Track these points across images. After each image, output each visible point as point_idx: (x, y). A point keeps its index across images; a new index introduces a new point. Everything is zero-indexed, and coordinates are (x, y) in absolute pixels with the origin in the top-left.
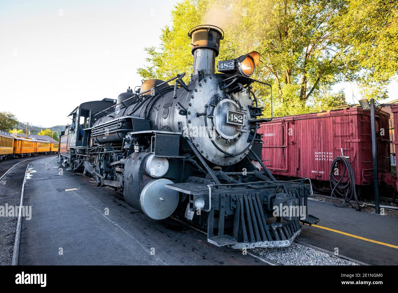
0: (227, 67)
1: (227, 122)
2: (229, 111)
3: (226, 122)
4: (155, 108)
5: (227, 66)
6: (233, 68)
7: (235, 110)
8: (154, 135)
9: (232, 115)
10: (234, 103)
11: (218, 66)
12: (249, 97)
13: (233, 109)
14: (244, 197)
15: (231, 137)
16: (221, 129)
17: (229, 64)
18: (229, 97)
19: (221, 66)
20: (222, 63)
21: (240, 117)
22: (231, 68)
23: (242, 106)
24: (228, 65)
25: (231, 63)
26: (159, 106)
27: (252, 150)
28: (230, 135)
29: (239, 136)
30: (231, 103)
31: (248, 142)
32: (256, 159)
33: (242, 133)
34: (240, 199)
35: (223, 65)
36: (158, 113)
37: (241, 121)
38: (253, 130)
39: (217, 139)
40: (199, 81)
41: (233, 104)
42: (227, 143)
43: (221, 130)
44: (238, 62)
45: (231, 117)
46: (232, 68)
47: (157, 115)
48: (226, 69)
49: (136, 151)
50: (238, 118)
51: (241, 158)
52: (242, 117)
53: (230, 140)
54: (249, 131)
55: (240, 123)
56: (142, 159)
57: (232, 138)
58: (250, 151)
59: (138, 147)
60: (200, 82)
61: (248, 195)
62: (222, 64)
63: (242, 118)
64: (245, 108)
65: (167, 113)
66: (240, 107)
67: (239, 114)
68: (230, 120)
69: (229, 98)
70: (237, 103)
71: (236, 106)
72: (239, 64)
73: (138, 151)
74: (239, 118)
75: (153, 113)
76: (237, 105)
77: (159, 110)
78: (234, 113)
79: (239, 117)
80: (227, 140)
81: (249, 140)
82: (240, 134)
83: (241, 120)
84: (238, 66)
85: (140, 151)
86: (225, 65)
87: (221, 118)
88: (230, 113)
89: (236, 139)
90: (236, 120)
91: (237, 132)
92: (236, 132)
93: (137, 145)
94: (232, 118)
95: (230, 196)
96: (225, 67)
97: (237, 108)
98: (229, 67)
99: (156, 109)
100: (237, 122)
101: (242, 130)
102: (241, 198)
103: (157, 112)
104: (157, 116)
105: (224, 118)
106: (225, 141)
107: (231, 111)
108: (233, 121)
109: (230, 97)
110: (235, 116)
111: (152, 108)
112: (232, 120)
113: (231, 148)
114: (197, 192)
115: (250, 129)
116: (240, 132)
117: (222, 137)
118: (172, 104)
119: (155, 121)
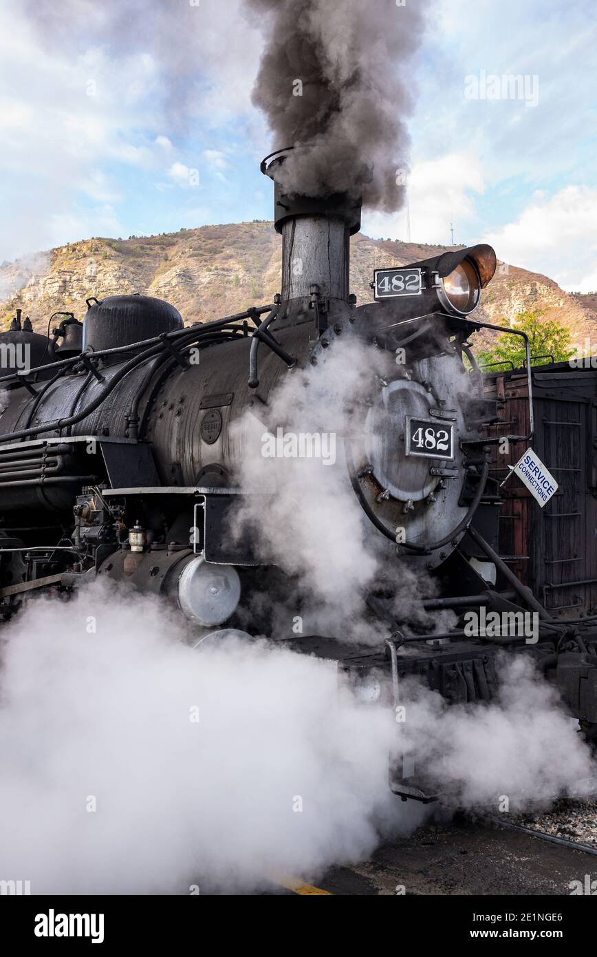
0: (403, 288)
1: (408, 452)
2: (412, 421)
3: (403, 450)
4: (165, 405)
5: (401, 284)
6: (420, 293)
7: (425, 413)
8: (202, 500)
9: (420, 430)
10: (421, 390)
11: (375, 285)
12: (459, 367)
13: (420, 412)
14: (477, 668)
15: (415, 493)
16: (387, 472)
17: (407, 278)
18: (407, 375)
19: (383, 285)
20: (386, 275)
21: (442, 436)
22: (413, 292)
23: (441, 398)
24: (405, 282)
25: (414, 278)
26: (182, 401)
27: (472, 528)
28: (413, 488)
29: (438, 489)
30: (410, 391)
31: (460, 505)
32: (487, 557)
33: (444, 478)
34: (465, 674)
35: (390, 282)
36: (182, 423)
37: (444, 447)
38: (473, 468)
39: (378, 503)
40: (322, 332)
41: (418, 394)
42: (403, 513)
43: (388, 475)
44: (434, 274)
45: (417, 438)
46: (417, 291)
47: (176, 429)
48: (398, 293)
49: (134, 549)
50: (437, 439)
51: (442, 556)
52: (446, 435)
53: (415, 503)
54: (464, 471)
55: (441, 452)
56: (163, 572)
57: (417, 496)
58: (468, 532)
59: (140, 535)
60: (324, 336)
61: (486, 663)
62: (386, 279)
63: (446, 438)
64: (450, 405)
65: (215, 427)
66: (437, 400)
67: (436, 427)
68: (413, 445)
69: (405, 378)
70: (430, 389)
71: (425, 400)
72: (438, 279)
73: (141, 549)
74: (439, 439)
75: (159, 421)
76: (430, 397)
77: (185, 413)
78: (425, 425)
79: (438, 435)
80: (404, 503)
81: (464, 501)
82: (440, 484)
83: (444, 443)
84: (435, 288)
85: (146, 547)
86: (395, 281)
87: (386, 441)
88: (415, 425)
89: (429, 499)
90: (430, 444)
91: (432, 479)
92: (430, 477)
93: (137, 531)
94: (420, 441)
95: (441, 668)
96: (398, 287)
97: (429, 408)
98: (407, 288)
99: (172, 407)
100: (435, 451)
101: (446, 472)
102: (468, 670)
103: (177, 419)
104: (179, 432)
105: (396, 439)
106: (397, 507)
107: (416, 418)
108: (424, 450)
109: (409, 374)
110: (427, 433)
111: (152, 403)
112: (420, 445)
113: (416, 527)
114: (355, 660)
115: (466, 466)
116: (439, 479)
117: (390, 496)
118: (232, 399)
119: (169, 450)
